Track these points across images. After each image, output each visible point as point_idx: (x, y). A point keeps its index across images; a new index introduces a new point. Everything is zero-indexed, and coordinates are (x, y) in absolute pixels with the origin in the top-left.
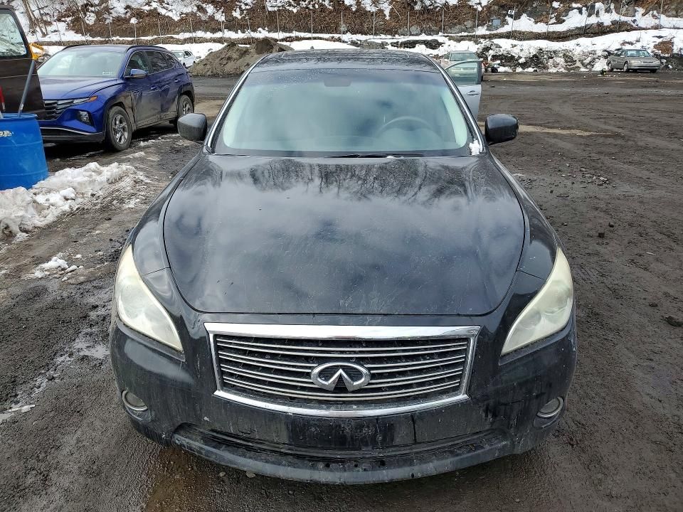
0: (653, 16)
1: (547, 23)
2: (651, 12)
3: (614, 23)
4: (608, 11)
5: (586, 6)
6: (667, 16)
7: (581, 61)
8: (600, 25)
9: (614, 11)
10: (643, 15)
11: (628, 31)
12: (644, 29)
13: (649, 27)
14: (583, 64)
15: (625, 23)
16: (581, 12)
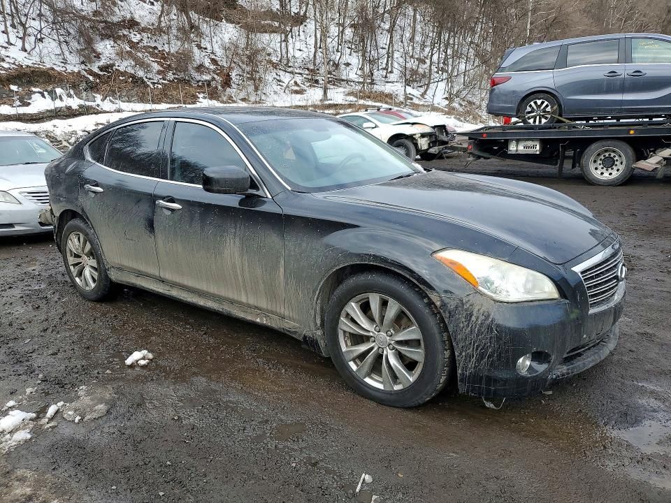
0: (111, 101)
1: (11, 105)
2: (108, 98)
3: (81, 106)
4: (69, 96)
5: (46, 91)
6: (122, 101)
7: (67, 141)
8: (69, 108)
9: (74, 96)
10: (103, 100)
11: (95, 113)
12: (108, 112)
13: (112, 110)
14: (69, 143)
15: (91, 107)
16: (43, 96)
